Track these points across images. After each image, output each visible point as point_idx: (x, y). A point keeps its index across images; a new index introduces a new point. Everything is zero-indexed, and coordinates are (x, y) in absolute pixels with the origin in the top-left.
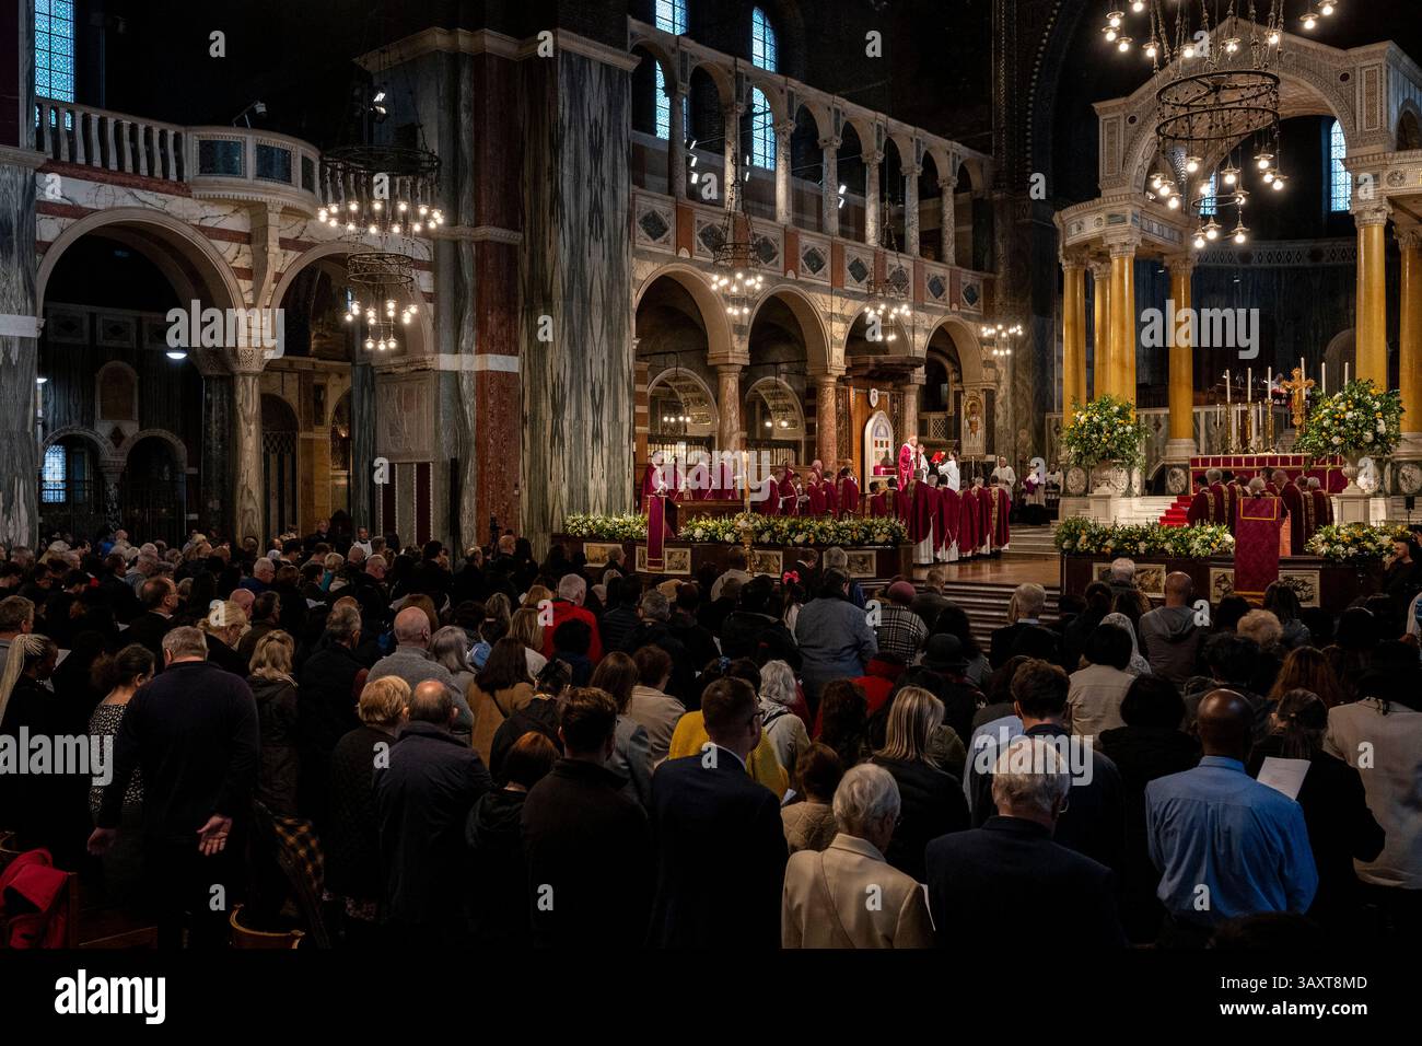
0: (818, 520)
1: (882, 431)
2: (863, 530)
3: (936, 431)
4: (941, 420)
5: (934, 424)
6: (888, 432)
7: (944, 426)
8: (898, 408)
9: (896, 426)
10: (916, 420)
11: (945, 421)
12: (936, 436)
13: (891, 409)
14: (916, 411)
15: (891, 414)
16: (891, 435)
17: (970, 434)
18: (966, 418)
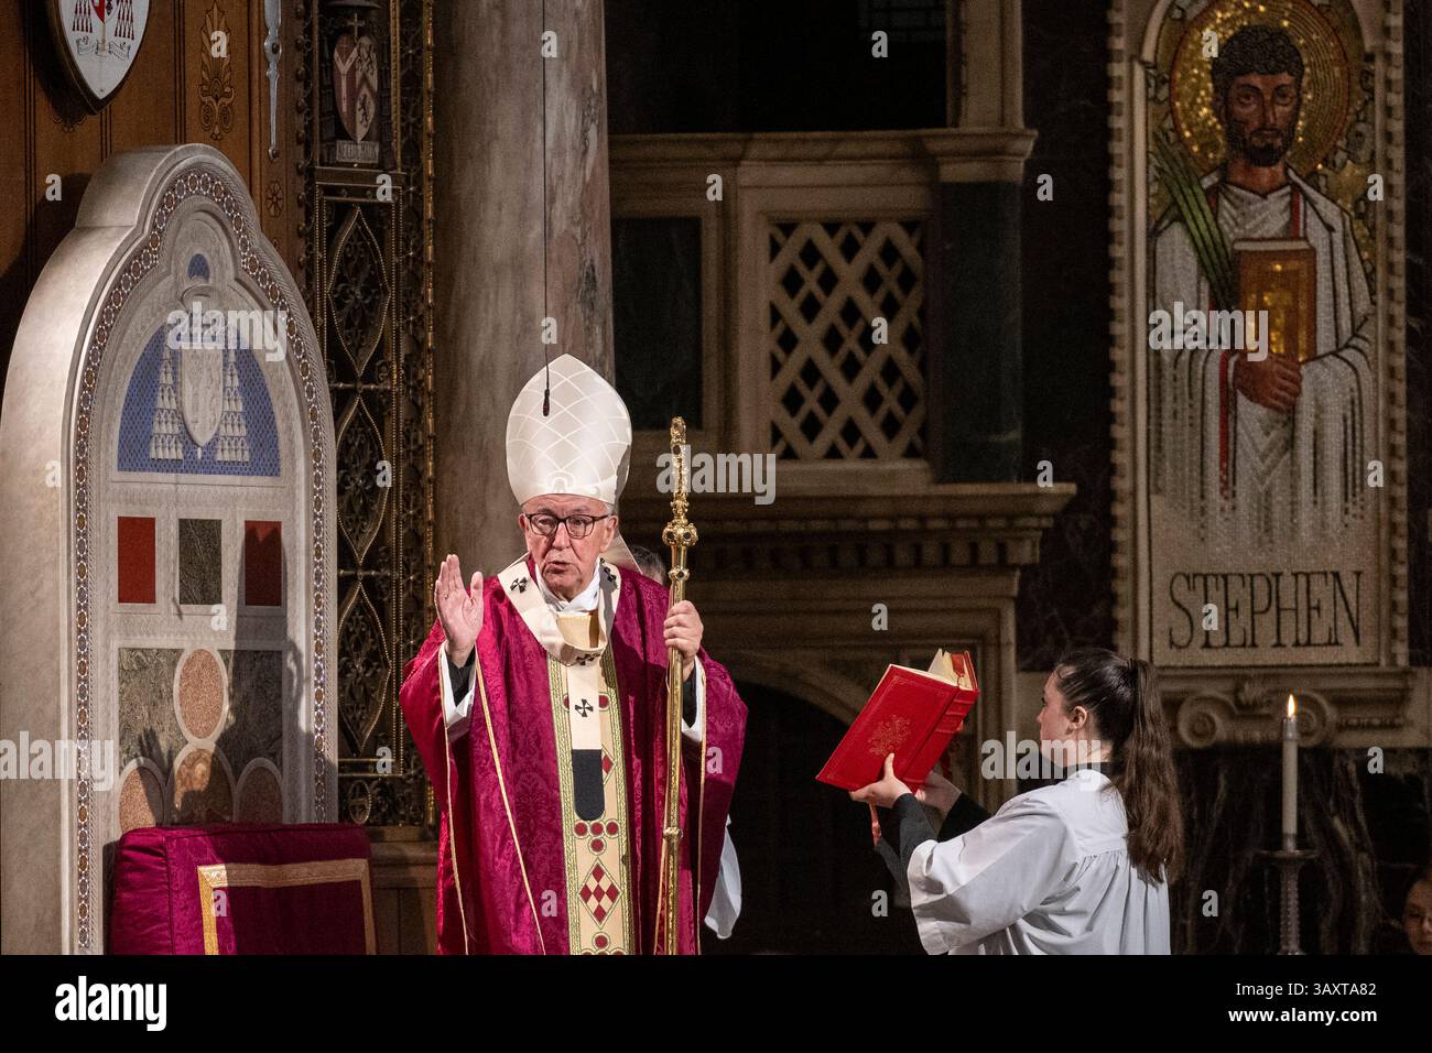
1: (203, 398)
3: (811, 373)
4: (867, 227)
5: (791, 282)
6: (276, 410)
7: (910, 305)
8: (382, 97)
9: (361, 320)
10: (599, 252)
11: (921, 248)
12: (812, 428)
13: (300, 121)
14: (592, 133)
15: (301, 182)
16: (317, 455)
17: (1228, 407)
18: (1169, 212)
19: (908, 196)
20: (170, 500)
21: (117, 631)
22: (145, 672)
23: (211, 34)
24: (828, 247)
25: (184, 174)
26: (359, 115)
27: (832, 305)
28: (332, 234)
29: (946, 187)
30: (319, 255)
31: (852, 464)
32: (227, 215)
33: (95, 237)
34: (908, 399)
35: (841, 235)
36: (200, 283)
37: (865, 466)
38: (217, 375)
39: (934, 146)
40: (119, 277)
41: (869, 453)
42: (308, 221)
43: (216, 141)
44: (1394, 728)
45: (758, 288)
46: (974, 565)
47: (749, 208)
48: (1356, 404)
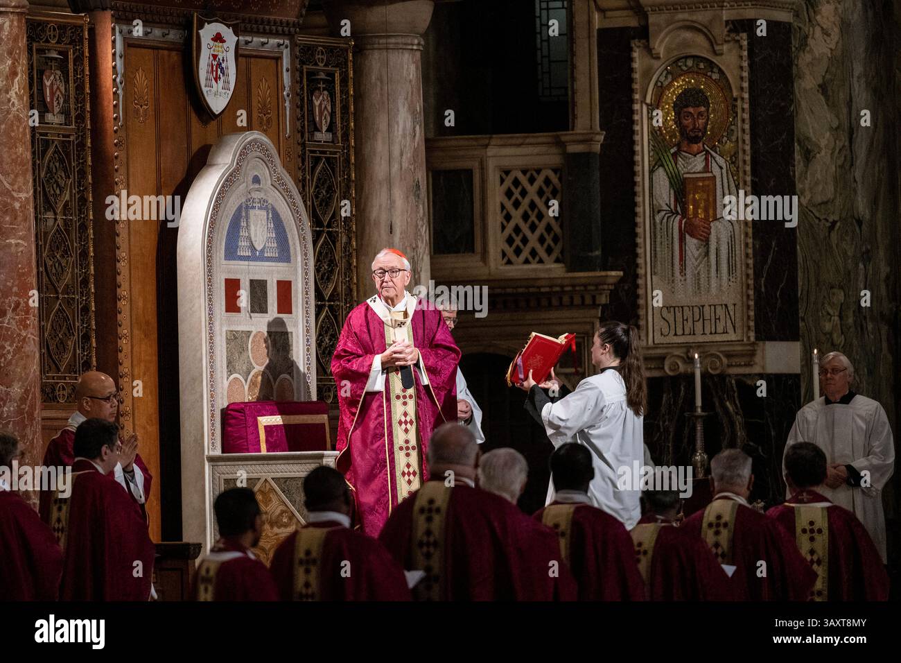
1: (259, 232)
3: (517, 230)
4: (538, 171)
5: (509, 194)
6: (289, 236)
8: (333, 114)
9: (326, 203)
10: (421, 175)
11: (560, 179)
12: (518, 252)
13: (298, 123)
14: (418, 128)
15: (300, 148)
16: (306, 255)
17: (682, 240)
18: (657, 163)
19: (554, 159)
20: (246, 272)
21: (225, 324)
22: (237, 340)
23: (262, 90)
24: (524, 180)
25: (250, 143)
26: (324, 122)
27: (525, 203)
28: (313, 169)
29: (569, 154)
30: (308, 177)
31: (534, 266)
32: (267, 160)
33: (215, 167)
34: (556, 239)
35: (528, 175)
36: (257, 186)
37: (540, 266)
38: (264, 222)
39: (563, 139)
40: (224, 183)
41: (541, 261)
42: (303, 164)
43: (265, 131)
44: (748, 365)
45: (496, 196)
46: (583, 305)
47: (491, 165)
48: (732, 237)
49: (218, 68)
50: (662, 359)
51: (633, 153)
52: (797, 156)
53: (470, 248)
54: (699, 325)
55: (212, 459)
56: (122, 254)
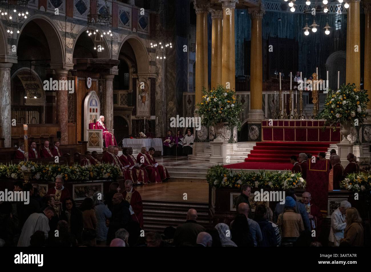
0: (70, 166)
1: (94, 103)
2: (96, 171)
3: (122, 101)
4: (125, 95)
5: (121, 97)
6: (97, 103)
7: (127, 98)
8: (102, 88)
9: (101, 99)
10: (112, 96)
11: (127, 96)
12: (122, 104)
13: (98, 89)
14: (112, 90)
15: (98, 92)
16: (99, 105)
17: (142, 103)
18: (139, 94)
19: (127, 93)
20: (92, 107)
21: (90, 114)
22: (91, 116)
23: (94, 85)
24: (123, 95)
25: (93, 92)
27: (123, 98)
29: (129, 93)
30: (99, 96)
31: (124, 106)
32: (95, 94)
33: (89, 95)
34: (127, 103)
36: (94, 97)
39: (128, 91)
40: (90, 97)
42: (99, 94)
43: (94, 90)
44: (149, 118)
45: (120, 97)
46: (130, 111)
47: (119, 93)
48: (148, 103)
49: (89, 83)
50: (139, 117)
51: (136, 93)
52: (156, 94)
53: (117, 104)
54: (143, 114)
55: (88, 130)
56: (78, 105)
